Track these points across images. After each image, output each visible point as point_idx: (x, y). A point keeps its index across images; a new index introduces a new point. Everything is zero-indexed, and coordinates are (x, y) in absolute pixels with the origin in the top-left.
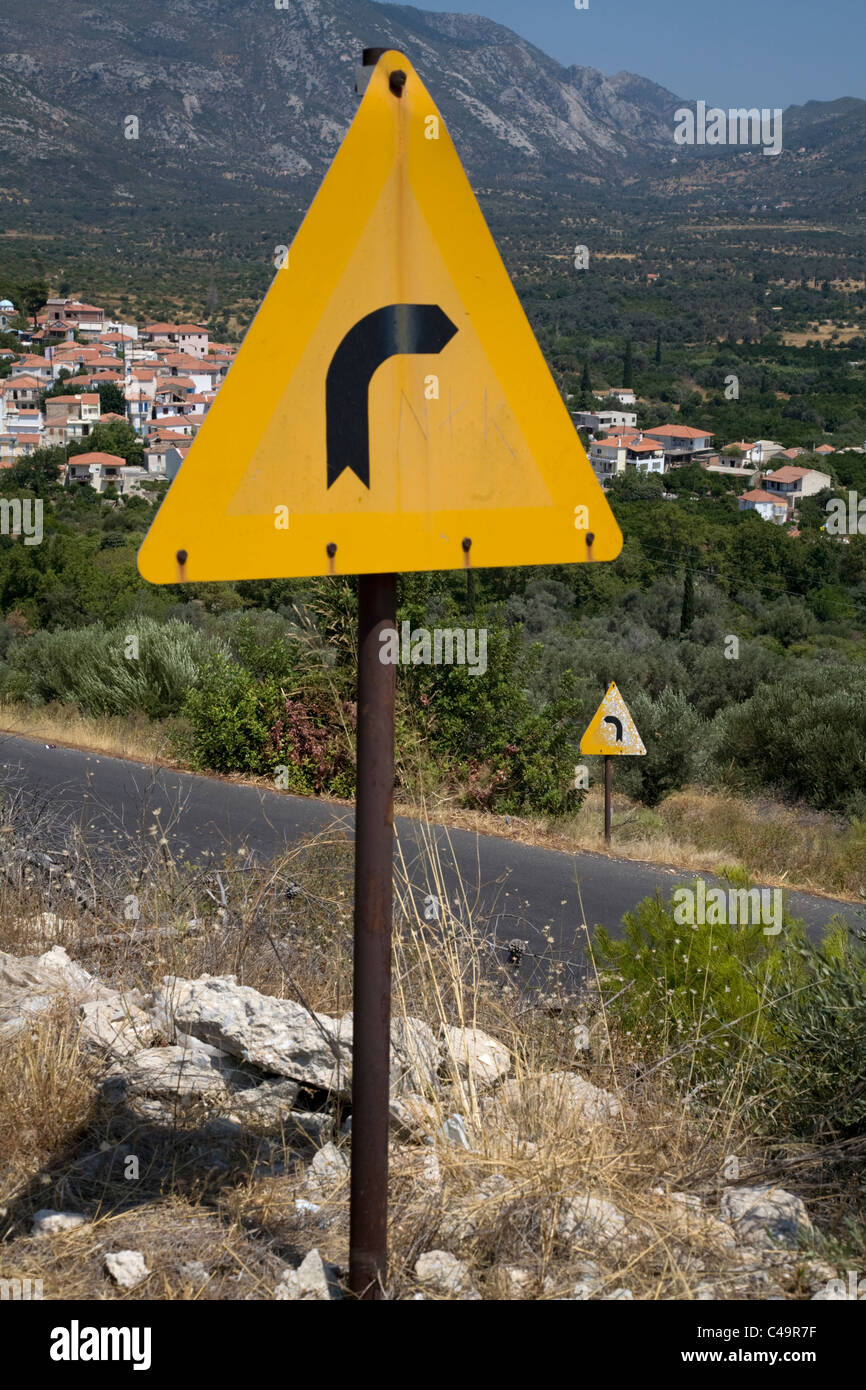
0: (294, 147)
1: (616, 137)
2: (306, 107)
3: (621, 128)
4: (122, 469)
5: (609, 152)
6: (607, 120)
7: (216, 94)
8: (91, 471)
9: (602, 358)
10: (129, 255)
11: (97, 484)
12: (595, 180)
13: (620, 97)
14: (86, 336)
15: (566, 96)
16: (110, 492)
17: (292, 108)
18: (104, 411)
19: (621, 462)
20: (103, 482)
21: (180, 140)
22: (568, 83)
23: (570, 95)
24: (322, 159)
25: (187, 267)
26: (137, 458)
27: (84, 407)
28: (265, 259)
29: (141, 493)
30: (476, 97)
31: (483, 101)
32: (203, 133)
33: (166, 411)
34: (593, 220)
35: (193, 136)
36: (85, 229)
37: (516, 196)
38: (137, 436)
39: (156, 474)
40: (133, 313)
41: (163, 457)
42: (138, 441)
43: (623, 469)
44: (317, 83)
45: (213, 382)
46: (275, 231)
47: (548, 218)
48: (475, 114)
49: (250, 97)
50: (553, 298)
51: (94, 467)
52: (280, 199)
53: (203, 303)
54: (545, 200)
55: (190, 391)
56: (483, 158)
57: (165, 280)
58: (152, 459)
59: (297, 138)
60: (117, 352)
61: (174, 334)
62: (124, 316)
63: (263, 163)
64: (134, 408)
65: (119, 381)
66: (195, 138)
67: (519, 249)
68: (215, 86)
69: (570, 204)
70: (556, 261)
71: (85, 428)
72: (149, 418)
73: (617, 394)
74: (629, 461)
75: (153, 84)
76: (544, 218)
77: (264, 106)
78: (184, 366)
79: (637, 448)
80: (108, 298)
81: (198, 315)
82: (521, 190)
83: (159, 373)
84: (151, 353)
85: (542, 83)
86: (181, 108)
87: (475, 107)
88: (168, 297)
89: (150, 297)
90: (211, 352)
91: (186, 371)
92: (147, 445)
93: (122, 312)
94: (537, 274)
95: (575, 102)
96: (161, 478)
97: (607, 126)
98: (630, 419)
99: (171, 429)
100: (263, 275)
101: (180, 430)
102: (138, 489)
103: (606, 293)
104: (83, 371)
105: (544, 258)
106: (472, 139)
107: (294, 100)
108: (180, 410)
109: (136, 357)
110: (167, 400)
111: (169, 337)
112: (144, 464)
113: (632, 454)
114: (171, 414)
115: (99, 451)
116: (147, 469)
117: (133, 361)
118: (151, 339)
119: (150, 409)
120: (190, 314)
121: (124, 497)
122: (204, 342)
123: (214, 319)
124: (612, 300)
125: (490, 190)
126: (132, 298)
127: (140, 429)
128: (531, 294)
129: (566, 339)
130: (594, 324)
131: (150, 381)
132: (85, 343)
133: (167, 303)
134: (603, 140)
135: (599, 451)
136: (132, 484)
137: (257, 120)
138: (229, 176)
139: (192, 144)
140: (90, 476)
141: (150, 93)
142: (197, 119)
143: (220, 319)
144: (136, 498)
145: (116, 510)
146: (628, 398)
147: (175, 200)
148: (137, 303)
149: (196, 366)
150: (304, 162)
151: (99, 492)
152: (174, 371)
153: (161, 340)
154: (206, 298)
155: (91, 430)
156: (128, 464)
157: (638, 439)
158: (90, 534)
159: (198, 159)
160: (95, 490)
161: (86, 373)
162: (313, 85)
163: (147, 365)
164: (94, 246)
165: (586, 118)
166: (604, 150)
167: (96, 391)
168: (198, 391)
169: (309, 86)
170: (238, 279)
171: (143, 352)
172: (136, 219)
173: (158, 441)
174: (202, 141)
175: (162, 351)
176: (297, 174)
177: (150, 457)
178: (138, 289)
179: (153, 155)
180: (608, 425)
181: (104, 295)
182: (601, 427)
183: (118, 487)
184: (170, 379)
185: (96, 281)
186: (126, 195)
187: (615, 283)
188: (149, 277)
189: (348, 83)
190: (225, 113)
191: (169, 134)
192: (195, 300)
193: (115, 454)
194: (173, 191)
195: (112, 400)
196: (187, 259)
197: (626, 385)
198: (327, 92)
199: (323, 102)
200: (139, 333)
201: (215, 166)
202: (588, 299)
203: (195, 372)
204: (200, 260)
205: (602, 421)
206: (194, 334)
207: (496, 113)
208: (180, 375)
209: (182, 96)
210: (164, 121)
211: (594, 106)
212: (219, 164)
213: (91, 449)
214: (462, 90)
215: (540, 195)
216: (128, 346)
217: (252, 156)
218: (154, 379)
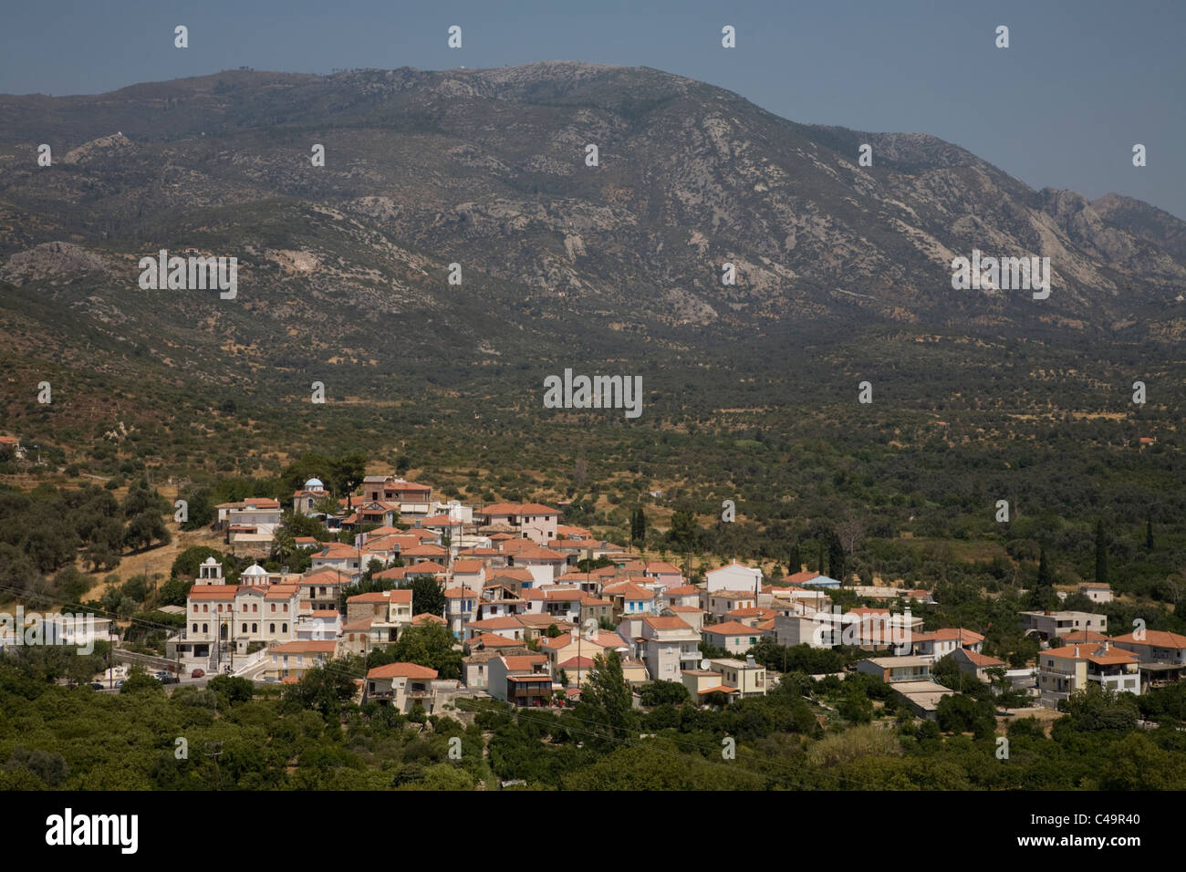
0: (697, 291)
1: (1105, 272)
2: (712, 245)
3: (1110, 261)
4: (433, 683)
5: (1095, 289)
6: (1092, 252)
7: (604, 234)
8: (394, 686)
9: (1073, 543)
10: (487, 423)
11: (400, 703)
12: (1074, 323)
13: (1107, 223)
14: (405, 520)
15: (1036, 224)
16: (416, 714)
17: (696, 246)
18: (416, 611)
19: (1080, 678)
20: (408, 699)
21: (560, 287)
22: (1040, 209)
23: (1042, 223)
24: (730, 305)
25: (556, 435)
26: (452, 669)
27: (392, 606)
28: (653, 423)
29: (454, 715)
30: (923, 228)
31: (930, 233)
32: (588, 278)
33: (494, 610)
34: (1072, 371)
35: (575, 282)
36: (439, 393)
37: (972, 343)
38: (456, 641)
39: (476, 690)
40: (481, 492)
41: (485, 668)
42: (456, 648)
43: (1084, 687)
44: (726, 217)
45: (556, 574)
46: (668, 390)
47: (1012, 369)
48: (920, 247)
49: (644, 236)
50: (1014, 468)
51: (399, 679)
52: (678, 353)
53: (570, 477)
54: (1010, 349)
55: (526, 585)
56: (931, 299)
57: (527, 451)
58: (472, 671)
59: (701, 280)
60: (443, 538)
61: (515, 516)
62: (470, 495)
63: (659, 311)
64: (455, 607)
65: (439, 575)
66: (578, 284)
67: (973, 407)
68: (603, 224)
69: (1042, 352)
70: (1021, 422)
71: (393, 632)
72: (473, 619)
73: (1085, 589)
74: (1093, 677)
75: (530, 225)
76: (1007, 369)
77: (661, 245)
78: (521, 555)
79: (1101, 661)
80: (455, 473)
81: (560, 492)
82: (979, 336)
83: (489, 563)
84: (484, 539)
85: (1006, 210)
86: (563, 251)
87: (921, 240)
88: (528, 472)
89: (505, 471)
90: (560, 537)
91: (525, 562)
92: (466, 653)
93: (469, 490)
94: (995, 439)
95: (1049, 233)
96: (482, 694)
97: (1091, 258)
98: (1097, 623)
99: (498, 633)
100: (648, 443)
101: (509, 635)
102: (452, 709)
103: (1085, 461)
104: (398, 563)
105: (1005, 419)
106: (916, 277)
107: (698, 238)
108: (512, 609)
109: (464, 545)
110: (496, 597)
111: (510, 519)
112: (462, 677)
113: (1094, 668)
114: (500, 613)
115: (407, 660)
116: (465, 682)
117: (461, 548)
118: (487, 522)
119: (475, 608)
120: (551, 491)
121: (433, 719)
122: (552, 525)
123: (580, 497)
124: (1091, 471)
125: (939, 337)
126: (483, 473)
127: (462, 633)
128: (986, 463)
129: (1027, 518)
130: (1067, 501)
131: (477, 573)
132: (405, 528)
133: (525, 478)
134: (1086, 274)
135: (1051, 663)
136: (445, 702)
137: (653, 262)
138: (616, 327)
139: (574, 291)
140: (393, 693)
141: (525, 235)
142: (581, 263)
143: (587, 497)
144: (447, 719)
145: (422, 736)
146: (1102, 595)
147: (550, 356)
148: (489, 479)
149: (537, 555)
150: (708, 308)
151: (402, 712)
152: (511, 560)
153: (500, 523)
154: (573, 471)
155: (400, 635)
156: (442, 676)
157: (1102, 649)
158: (384, 768)
159: (580, 308)
160: (398, 710)
161: (401, 565)
162: (721, 219)
163: (476, 554)
164: (448, 411)
165: (1062, 249)
166: (1088, 287)
167: (409, 587)
168: (535, 585)
169: (716, 221)
170: (618, 448)
171: (474, 538)
172: (502, 380)
173: (481, 648)
174: (585, 286)
175: (495, 537)
176: (699, 323)
177: (470, 668)
178: (492, 462)
179: (526, 305)
180: (1068, 630)
181: (449, 470)
182: (1059, 631)
183: (426, 706)
184: (503, 570)
185: (443, 453)
186: (492, 352)
187: (1098, 448)
188: (507, 447)
189: (764, 216)
190: (615, 255)
191: (547, 280)
192: (560, 475)
193: (426, 665)
194: (547, 346)
195: (428, 597)
196: (557, 425)
197: (1100, 578)
198: (737, 228)
199: (733, 238)
200: (474, 515)
201: (600, 316)
202: (1060, 469)
203: (535, 562)
204: (572, 426)
205: (1060, 624)
206: (540, 515)
207: (947, 246)
208: (516, 565)
209: (563, 237)
210: (541, 266)
211: (1074, 235)
212: (604, 313)
213: (397, 659)
214: (904, 220)
215: (1002, 343)
216: (456, 531)
217: (646, 303)
218: (482, 571)
